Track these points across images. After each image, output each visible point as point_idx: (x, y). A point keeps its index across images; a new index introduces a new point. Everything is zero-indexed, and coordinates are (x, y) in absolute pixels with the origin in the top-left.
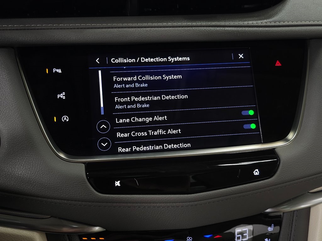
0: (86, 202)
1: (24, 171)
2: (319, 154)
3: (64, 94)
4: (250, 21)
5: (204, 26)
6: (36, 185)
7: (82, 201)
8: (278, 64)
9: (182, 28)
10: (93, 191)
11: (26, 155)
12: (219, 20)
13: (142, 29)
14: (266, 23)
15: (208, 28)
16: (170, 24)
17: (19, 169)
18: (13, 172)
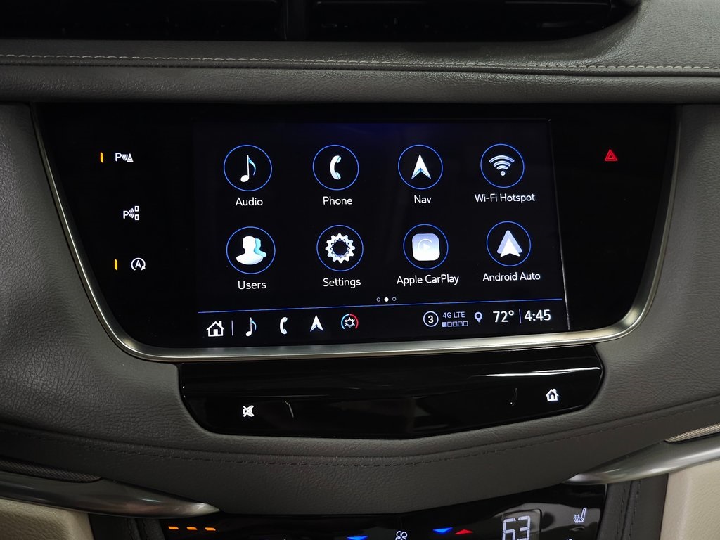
0: (178, 448)
1: (43, 379)
2: (691, 359)
3: (138, 210)
4: (554, 60)
5: (450, 70)
6: (71, 410)
7: (169, 448)
8: (611, 157)
9: (402, 73)
10: (194, 427)
11: (49, 343)
12: (483, 57)
13: (313, 72)
14: (587, 66)
15: (458, 74)
16: (375, 62)
17: (34, 373)
18: (21, 379)
